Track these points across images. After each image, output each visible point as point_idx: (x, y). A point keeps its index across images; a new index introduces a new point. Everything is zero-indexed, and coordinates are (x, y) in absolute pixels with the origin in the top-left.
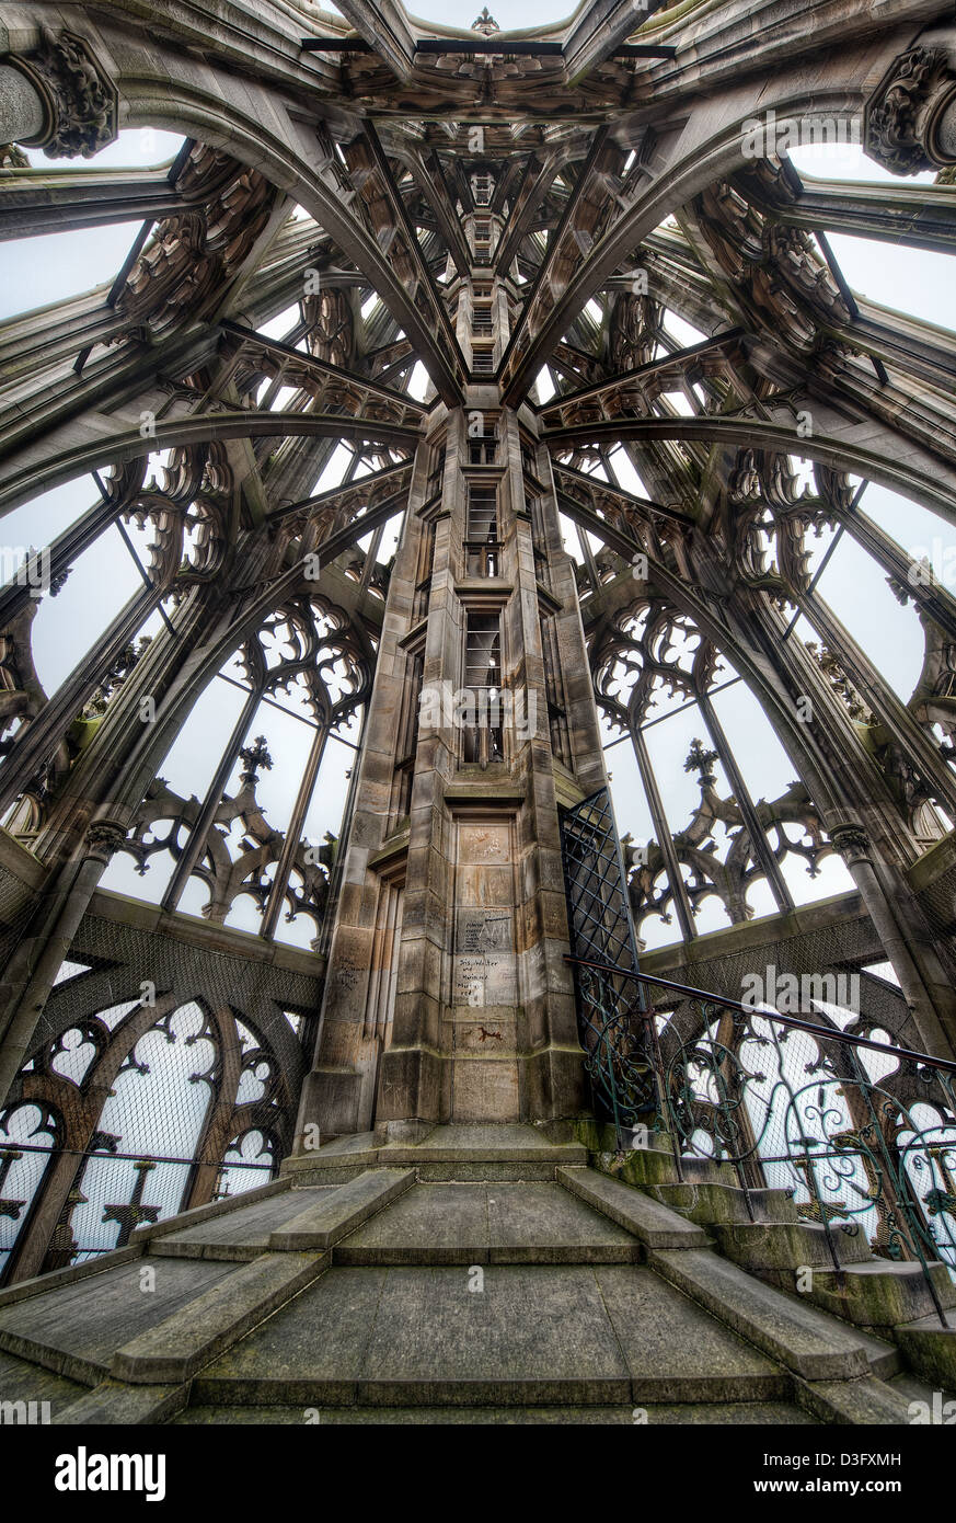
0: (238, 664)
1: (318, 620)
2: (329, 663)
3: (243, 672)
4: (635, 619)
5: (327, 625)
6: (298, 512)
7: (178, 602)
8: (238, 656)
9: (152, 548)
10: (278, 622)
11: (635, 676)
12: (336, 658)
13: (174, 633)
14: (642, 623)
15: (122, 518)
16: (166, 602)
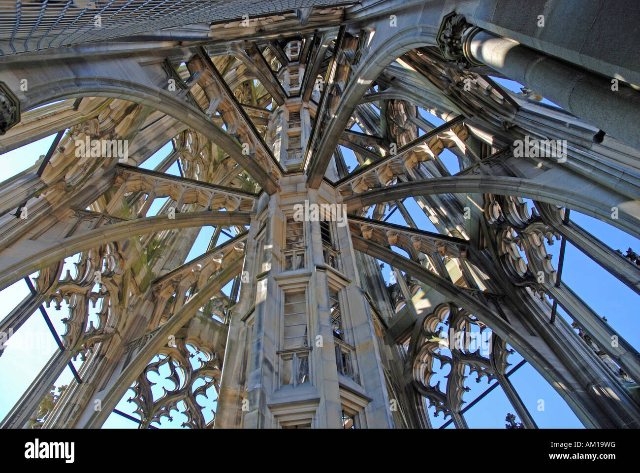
0: (130, 400)
1: (193, 356)
2: (203, 390)
3: (134, 406)
4: (441, 321)
5: (200, 359)
6: (173, 277)
7: (84, 359)
8: (131, 394)
9: (65, 321)
10: (162, 362)
11: (448, 367)
12: (208, 385)
13: (80, 382)
14: (446, 323)
15: (44, 304)
16: (75, 360)
